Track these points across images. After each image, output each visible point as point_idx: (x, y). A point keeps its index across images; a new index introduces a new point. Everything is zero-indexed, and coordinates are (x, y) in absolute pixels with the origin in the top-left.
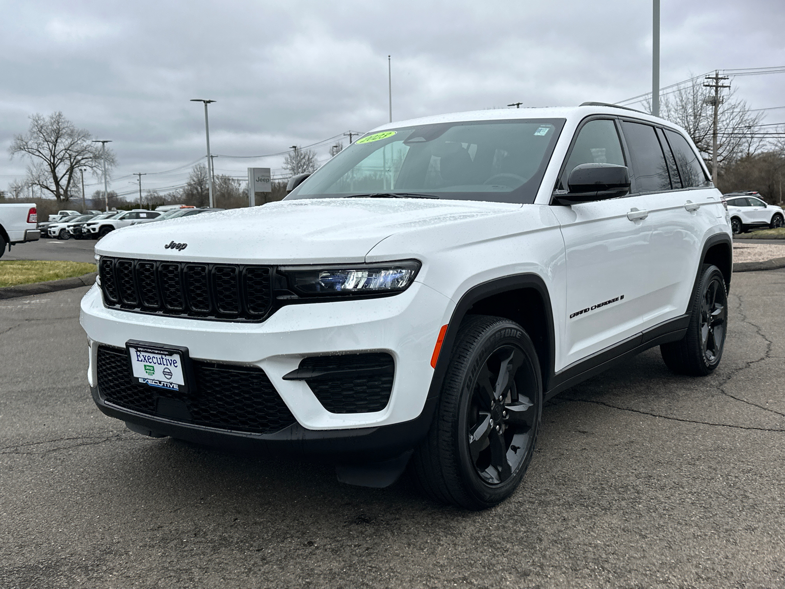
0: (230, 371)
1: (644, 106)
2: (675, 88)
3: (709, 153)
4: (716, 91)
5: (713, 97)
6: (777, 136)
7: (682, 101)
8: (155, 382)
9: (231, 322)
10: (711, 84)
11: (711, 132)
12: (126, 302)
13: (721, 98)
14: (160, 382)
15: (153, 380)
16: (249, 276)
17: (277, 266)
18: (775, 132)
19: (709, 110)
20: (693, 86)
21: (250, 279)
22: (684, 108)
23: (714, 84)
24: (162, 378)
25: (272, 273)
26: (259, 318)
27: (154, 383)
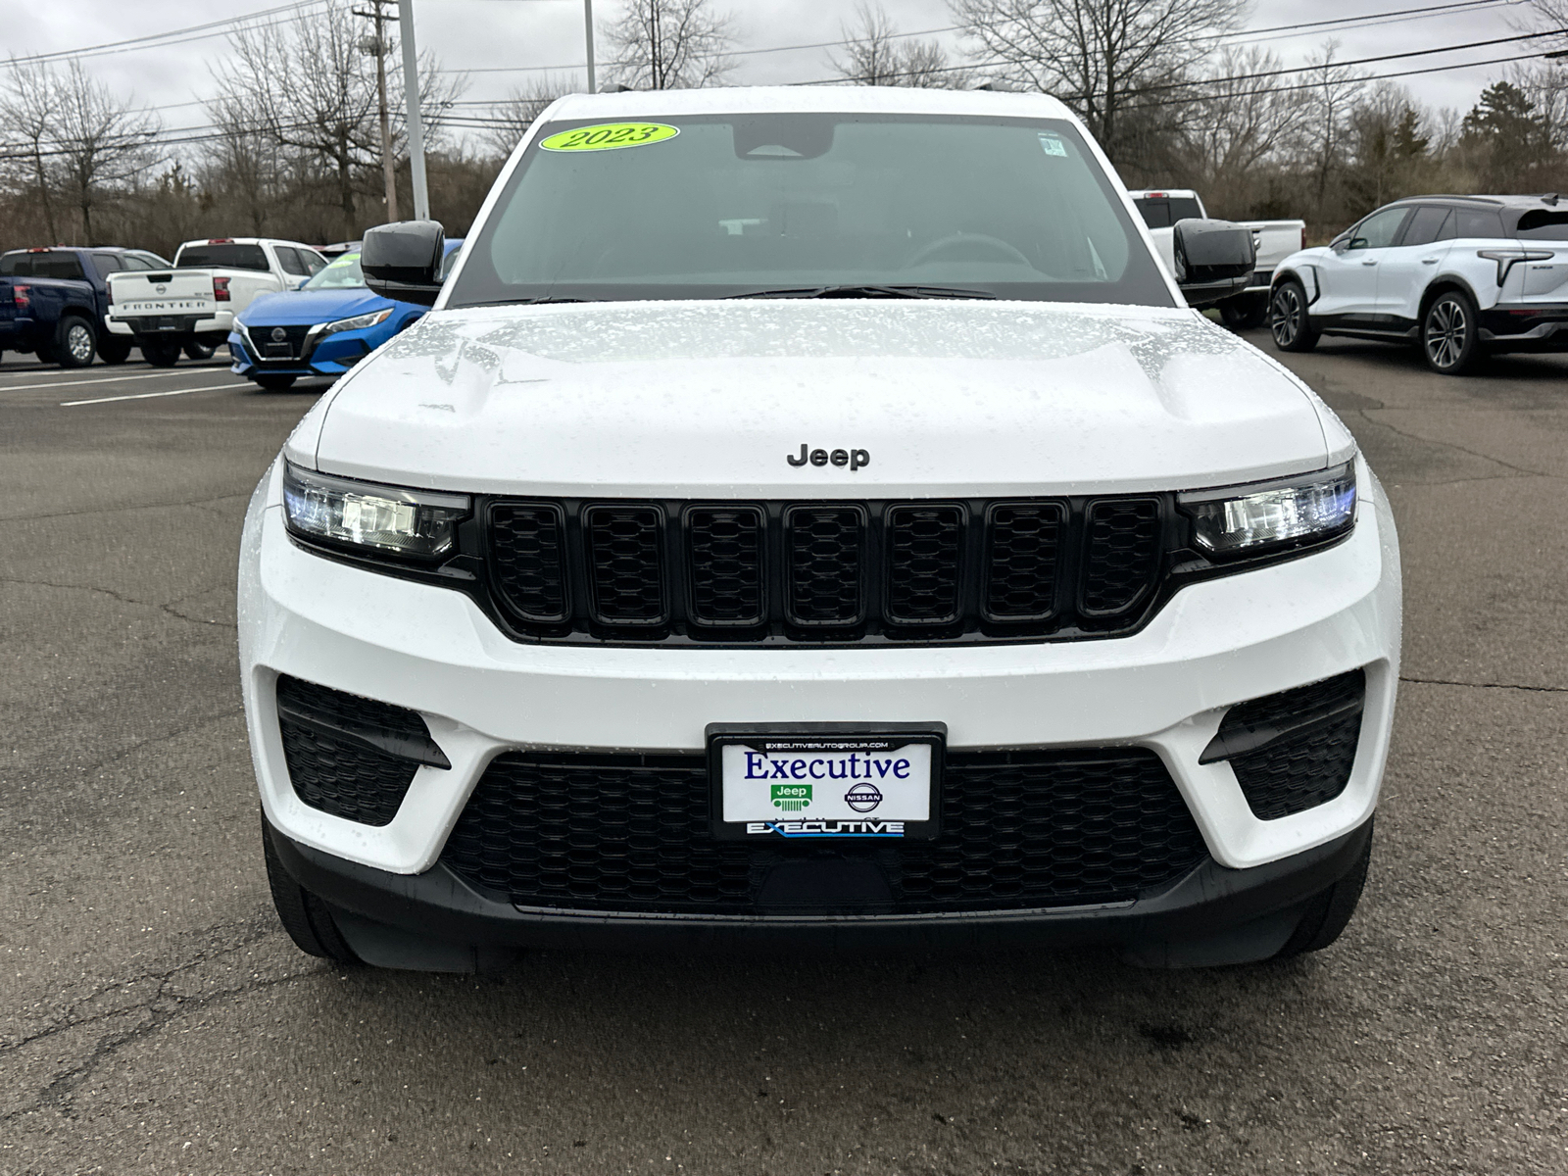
0: (1059, 764)
1: (235, 46)
2: (293, 13)
3: (372, 153)
4: (379, 27)
5: (373, 38)
6: (493, 124)
7: (307, 40)
8: (809, 827)
9: (1042, 642)
10: (367, 11)
11: (374, 109)
12: (608, 621)
13: (388, 42)
14: (832, 824)
15: (804, 821)
16: (1101, 523)
17: (1174, 493)
18: (490, 117)
19: (368, 64)
20: (330, 12)
21: (1102, 531)
22: (315, 55)
23: (373, 12)
24: (843, 813)
25: (1167, 513)
26: (1128, 623)
27: (805, 830)
